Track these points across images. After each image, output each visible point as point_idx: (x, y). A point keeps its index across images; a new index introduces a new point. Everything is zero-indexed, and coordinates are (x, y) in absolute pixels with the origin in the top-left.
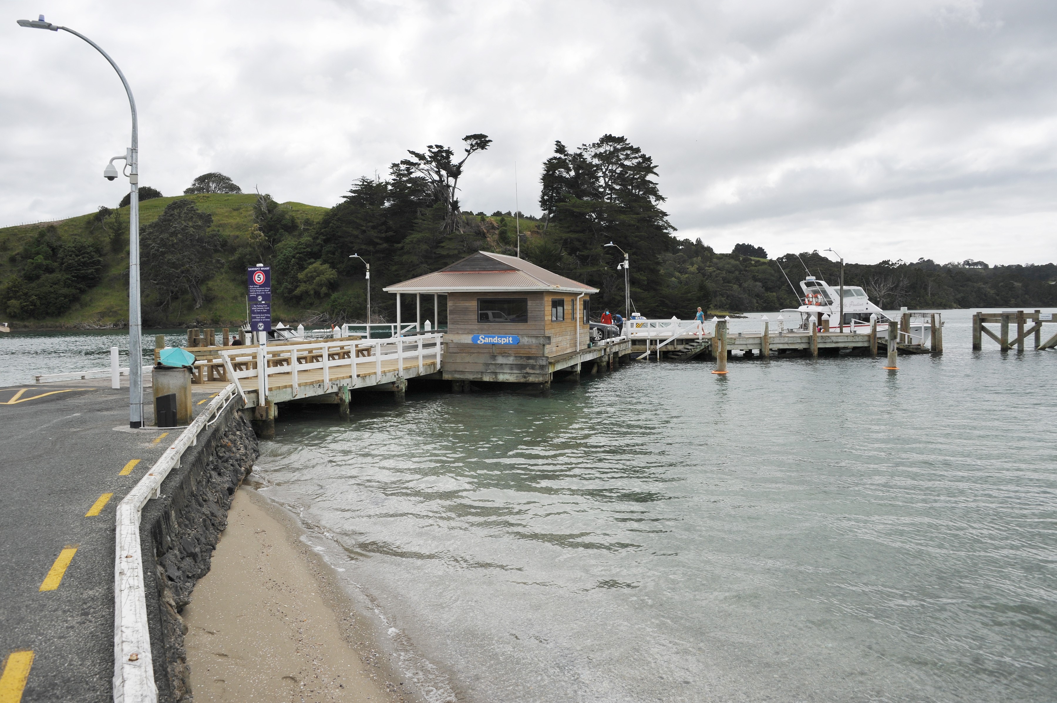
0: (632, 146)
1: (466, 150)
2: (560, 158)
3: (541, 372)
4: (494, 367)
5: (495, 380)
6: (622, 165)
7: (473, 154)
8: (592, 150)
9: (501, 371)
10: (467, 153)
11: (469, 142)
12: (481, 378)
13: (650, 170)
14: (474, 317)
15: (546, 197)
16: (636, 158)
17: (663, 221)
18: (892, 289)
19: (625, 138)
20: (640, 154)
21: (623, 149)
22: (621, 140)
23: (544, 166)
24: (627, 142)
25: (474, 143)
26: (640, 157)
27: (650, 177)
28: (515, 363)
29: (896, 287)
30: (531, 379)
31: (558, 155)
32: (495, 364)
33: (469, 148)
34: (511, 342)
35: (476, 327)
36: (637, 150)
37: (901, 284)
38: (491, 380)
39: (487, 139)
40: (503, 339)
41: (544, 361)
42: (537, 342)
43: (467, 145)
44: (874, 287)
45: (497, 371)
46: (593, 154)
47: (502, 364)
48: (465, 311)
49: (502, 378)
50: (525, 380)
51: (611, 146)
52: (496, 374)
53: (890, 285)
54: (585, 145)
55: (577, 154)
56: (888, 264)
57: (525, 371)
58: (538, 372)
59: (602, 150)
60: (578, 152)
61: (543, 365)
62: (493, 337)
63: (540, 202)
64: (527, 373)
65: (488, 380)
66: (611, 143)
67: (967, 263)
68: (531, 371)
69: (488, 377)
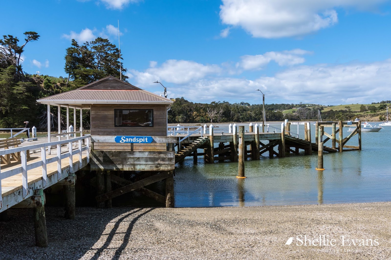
0: (112, 44)
1: (26, 40)
2: (74, 48)
3: (170, 163)
4: (132, 160)
5: (133, 169)
6: (107, 53)
7: (29, 42)
8: (91, 44)
9: (138, 163)
10: (26, 41)
11: (27, 35)
12: (122, 169)
13: (118, 56)
14: (112, 122)
15: (68, 67)
16: (114, 50)
17: (125, 81)
18: (216, 114)
19: (108, 40)
20: (115, 48)
21: (107, 45)
22: (106, 41)
23: (66, 51)
24: (109, 42)
25: (30, 36)
26: (116, 49)
27: (119, 60)
28: (149, 156)
29: (218, 113)
30: (162, 168)
31: (73, 47)
32: (133, 158)
33: (27, 39)
34: (147, 141)
35: (113, 130)
36: (115, 46)
37: (220, 112)
38: (130, 170)
39: (37, 35)
40: (140, 139)
41: (172, 155)
42: (166, 141)
43: (26, 37)
44: (209, 113)
45: (136, 163)
46: (92, 47)
47: (139, 158)
48: (105, 118)
49: (139, 168)
50: (157, 169)
51: (100, 43)
52: (134, 165)
53: (215, 112)
54: (87, 42)
55: (83, 47)
56: (215, 103)
57: (157, 163)
58: (167, 163)
59: (97, 45)
60: (84, 45)
61: (171, 158)
62: (133, 138)
63: (65, 69)
64: (159, 164)
65: (128, 170)
66: (101, 42)
67: (242, 103)
68: (162, 163)
69: (128, 168)
